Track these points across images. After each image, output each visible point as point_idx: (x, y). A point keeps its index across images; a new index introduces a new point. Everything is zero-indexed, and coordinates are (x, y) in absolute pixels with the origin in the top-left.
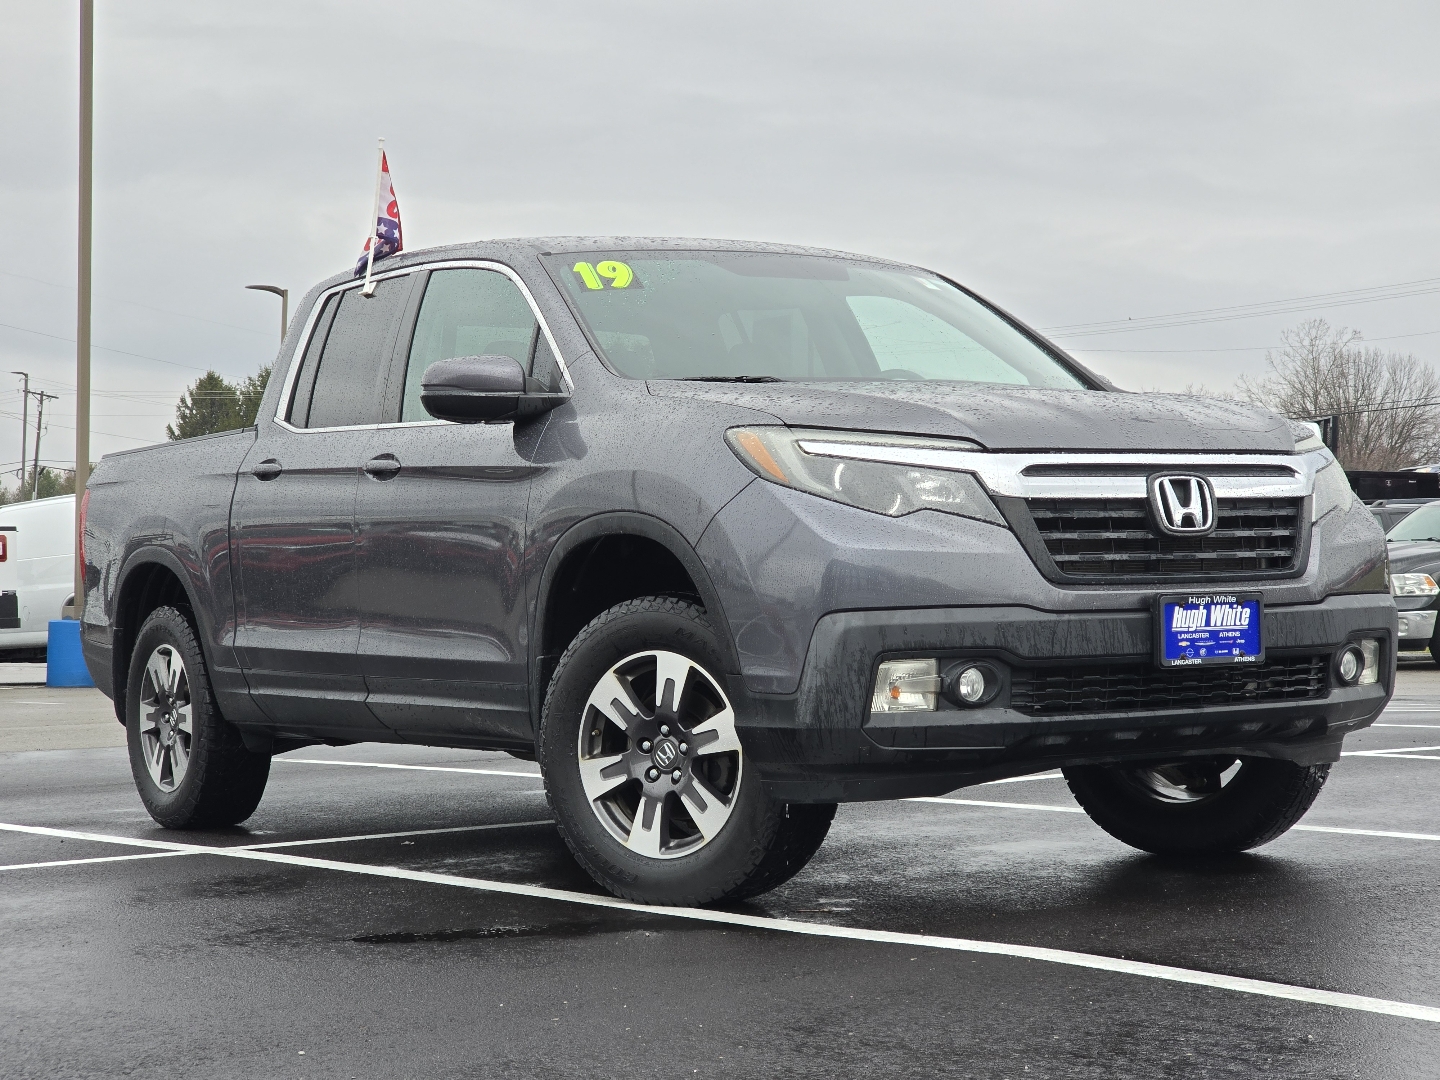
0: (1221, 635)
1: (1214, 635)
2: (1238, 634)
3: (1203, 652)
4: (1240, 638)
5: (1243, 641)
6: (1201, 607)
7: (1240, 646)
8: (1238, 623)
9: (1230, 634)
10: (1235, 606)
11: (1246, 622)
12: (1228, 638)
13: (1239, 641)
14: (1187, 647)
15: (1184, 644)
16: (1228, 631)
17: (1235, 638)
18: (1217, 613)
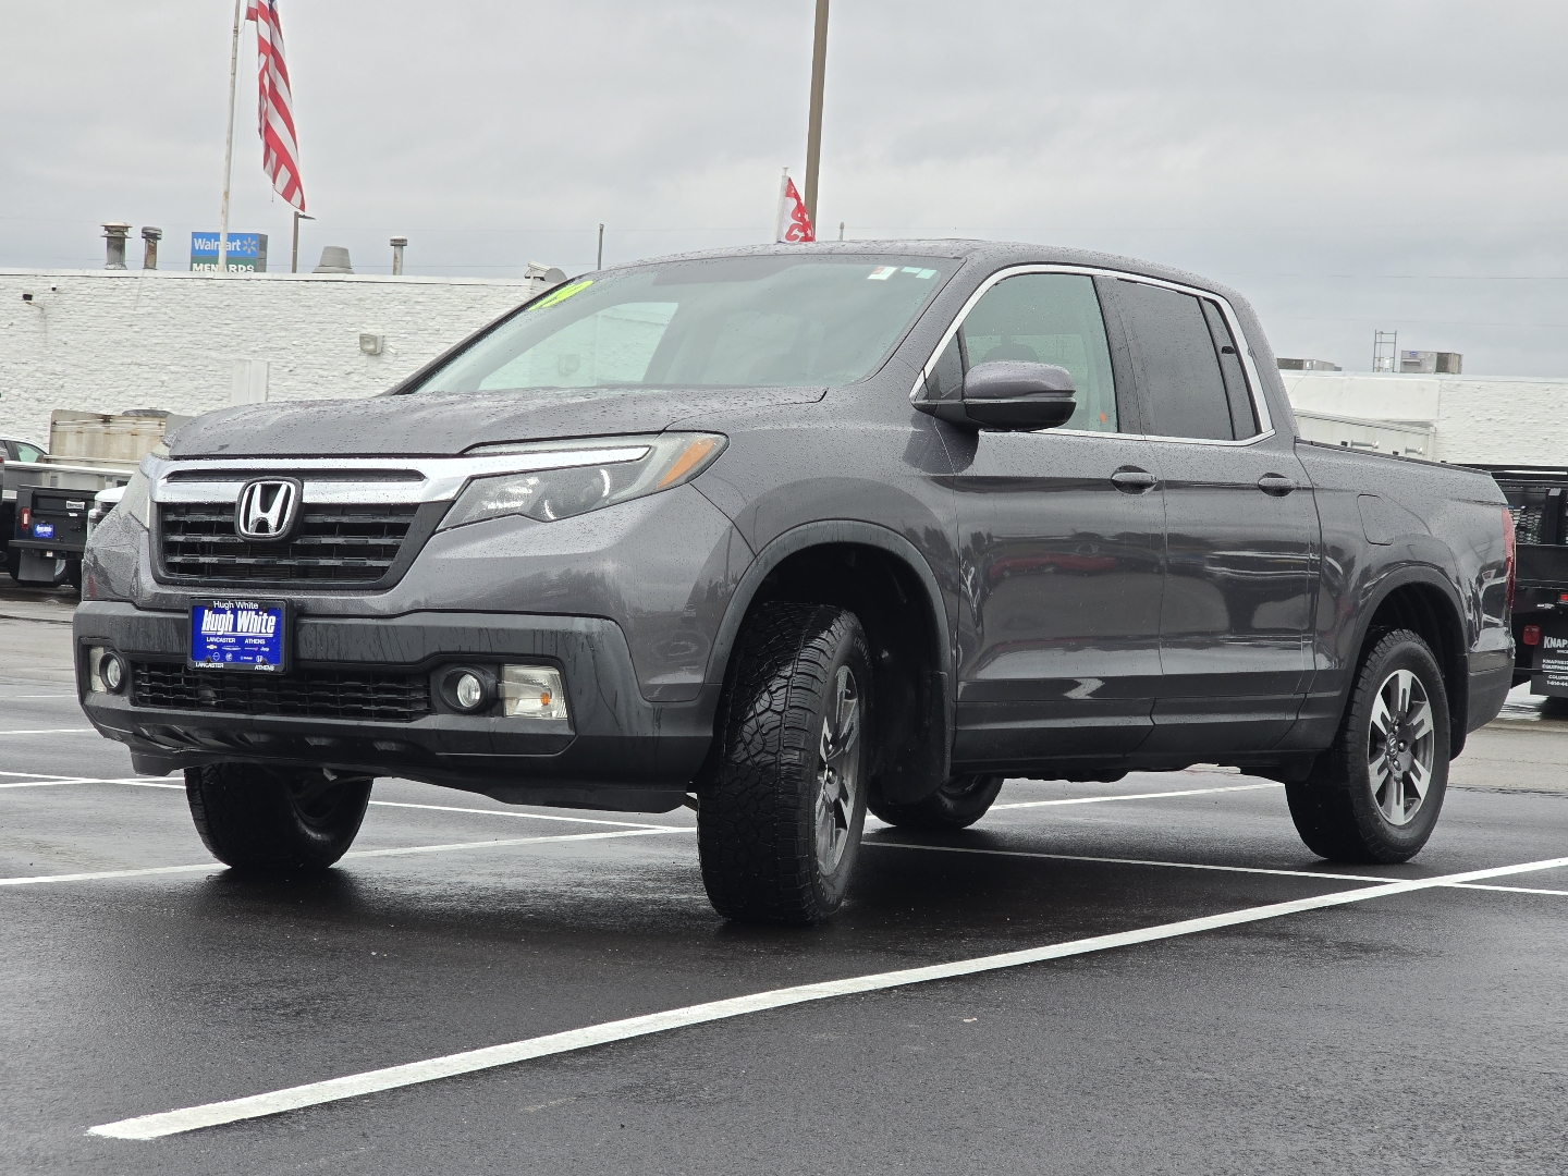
0: (247, 641)
1: (240, 641)
2: (262, 642)
3: (229, 656)
4: (265, 646)
5: (267, 649)
6: (229, 612)
7: (263, 654)
8: (263, 630)
9: (255, 641)
10: (261, 613)
11: (271, 630)
12: (253, 645)
13: (263, 649)
14: (214, 650)
15: (211, 647)
16: (253, 638)
17: (260, 646)
18: (244, 620)
